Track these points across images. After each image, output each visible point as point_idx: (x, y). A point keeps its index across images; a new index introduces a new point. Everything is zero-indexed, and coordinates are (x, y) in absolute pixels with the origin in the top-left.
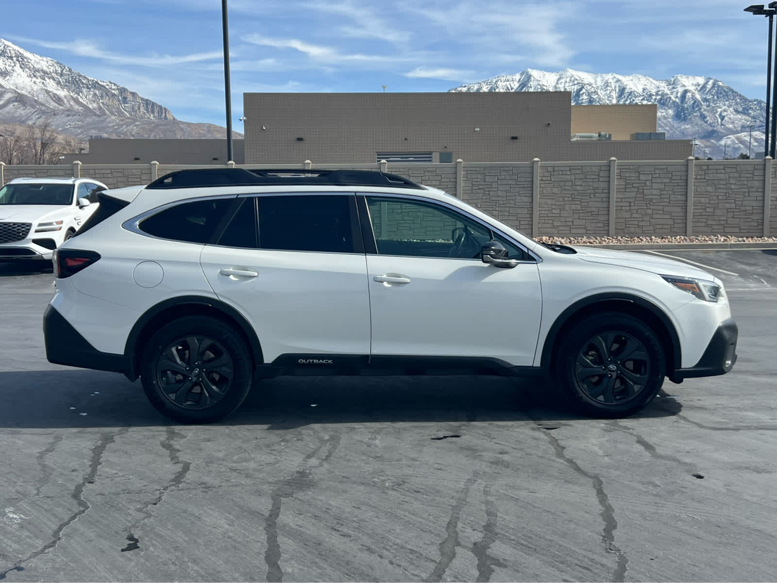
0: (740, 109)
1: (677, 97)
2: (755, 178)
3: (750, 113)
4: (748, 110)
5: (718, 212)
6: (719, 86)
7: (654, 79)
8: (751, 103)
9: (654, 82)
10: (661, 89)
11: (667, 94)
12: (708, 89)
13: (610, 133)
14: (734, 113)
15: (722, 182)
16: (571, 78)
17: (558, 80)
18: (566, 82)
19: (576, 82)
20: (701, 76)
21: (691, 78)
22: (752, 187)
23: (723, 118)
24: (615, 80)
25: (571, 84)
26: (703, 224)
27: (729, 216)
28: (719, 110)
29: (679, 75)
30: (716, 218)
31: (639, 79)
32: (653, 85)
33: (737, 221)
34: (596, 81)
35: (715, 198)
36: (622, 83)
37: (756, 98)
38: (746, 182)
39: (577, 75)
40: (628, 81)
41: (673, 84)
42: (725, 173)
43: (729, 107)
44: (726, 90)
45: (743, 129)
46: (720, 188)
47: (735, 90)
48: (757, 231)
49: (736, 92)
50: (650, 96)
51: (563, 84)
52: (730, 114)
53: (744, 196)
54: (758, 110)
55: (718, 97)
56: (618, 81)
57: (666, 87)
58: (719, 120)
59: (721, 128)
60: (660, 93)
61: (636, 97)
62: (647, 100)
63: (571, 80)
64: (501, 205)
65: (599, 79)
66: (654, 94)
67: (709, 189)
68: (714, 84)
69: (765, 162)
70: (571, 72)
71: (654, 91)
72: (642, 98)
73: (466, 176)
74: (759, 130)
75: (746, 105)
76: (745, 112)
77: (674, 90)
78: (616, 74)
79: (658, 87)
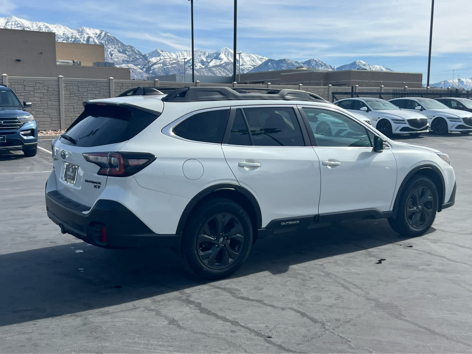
0: (121, 50)
1: (84, 40)
3: (127, 53)
4: (125, 51)
6: (108, 36)
7: (69, 28)
8: (126, 47)
9: (70, 30)
10: (74, 34)
11: (78, 38)
12: (102, 37)
13: (80, 61)
14: (118, 52)
16: (15, 22)
17: (6, 23)
18: (12, 25)
19: (19, 25)
20: (98, 29)
21: (92, 29)
23: (112, 55)
24: (45, 26)
25: (15, 26)
28: (109, 50)
29: (84, 27)
31: (60, 27)
32: (69, 32)
34: (33, 26)
36: (49, 29)
37: (129, 45)
39: (19, 21)
40: (53, 28)
41: (81, 32)
43: (115, 49)
44: (113, 38)
45: (123, 62)
47: (118, 39)
49: (118, 40)
50: (67, 39)
51: (10, 26)
52: (115, 53)
54: (131, 52)
55: (108, 42)
56: (47, 27)
57: (77, 34)
58: (110, 56)
59: (111, 60)
60: (74, 37)
61: (59, 39)
62: (66, 41)
63: (15, 24)
64: (37, 107)
65: (34, 25)
66: (70, 37)
68: (105, 35)
70: (15, 18)
71: (70, 36)
72: (63, 39)
73: (66, 87)
74: (132, 63)
75: (124, 48)
76: (124, 52)
77: (82, 36)
78: (46, 23)
79: (73, 34)
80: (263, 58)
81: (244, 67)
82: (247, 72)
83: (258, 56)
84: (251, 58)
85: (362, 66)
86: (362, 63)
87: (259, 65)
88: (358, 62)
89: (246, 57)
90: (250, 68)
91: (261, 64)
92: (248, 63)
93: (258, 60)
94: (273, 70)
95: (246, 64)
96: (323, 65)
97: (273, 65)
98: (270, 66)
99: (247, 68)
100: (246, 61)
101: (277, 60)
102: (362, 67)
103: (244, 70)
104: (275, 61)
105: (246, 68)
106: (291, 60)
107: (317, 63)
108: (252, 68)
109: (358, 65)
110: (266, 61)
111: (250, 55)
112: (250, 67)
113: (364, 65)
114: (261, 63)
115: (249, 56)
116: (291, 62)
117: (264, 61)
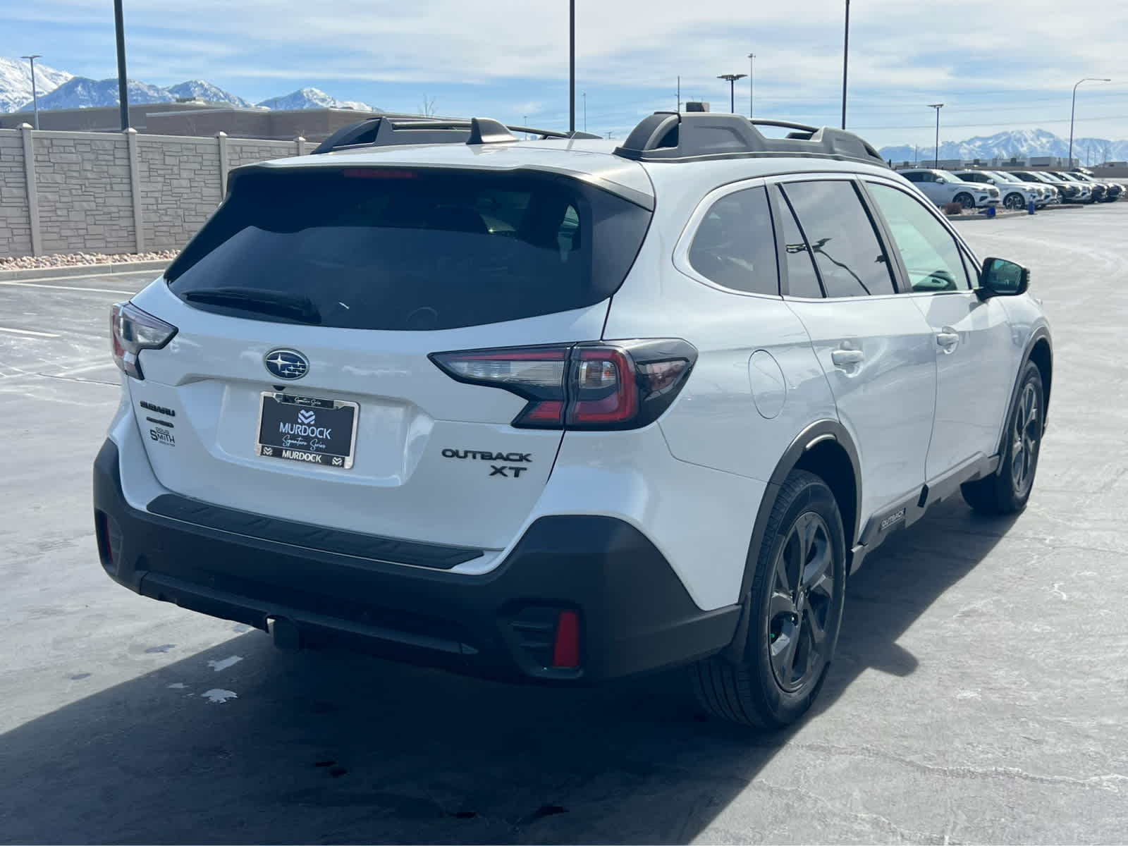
2: (118, 162)
5: (74, 216)
15: (74, 167)
22: (114, 177)
26: (55, 236)
27: (89, 222)
30: (72, 225)
33: (100, 230)
35: (67, 192)
38: (105, 168)
42: (77, 152)
46: (72, 177)
48: (129, 244)
53: (106, 191)
67: (58, 178)
69: (128, 138)
80: (60, 73)
81: (6, 96)
82: (17, 108)
83: (44, 68)
84: (24, 73)
85: (317, 101)
86: (318, 96)
87: (51, 91)
88: (306, 92)
89: (12, 72)
90: (24, 101)
91: (55, 91)
92: (19, 86)
93: (46, 79)
94: (91, 106)
95: (11, 88)
96: (222, 95)
97: (89, 92)
98: (82, 95)
99: (16, 99)
100: (12, 82)
101: (98, 79)
102: (317, 104)
103: (7, 103)
104: (94, 82)
105: (13, 98)
106: (136, 82)
107: (206, 90)
108: (30, 101)
109: (309, 100)
110: (70, 82)
111: (23, 65)
112: (23, 98)
113: (323, 100)
114: (55, 87)
115: (18, 67)
116: (137, 87)
117: (62, 82)
